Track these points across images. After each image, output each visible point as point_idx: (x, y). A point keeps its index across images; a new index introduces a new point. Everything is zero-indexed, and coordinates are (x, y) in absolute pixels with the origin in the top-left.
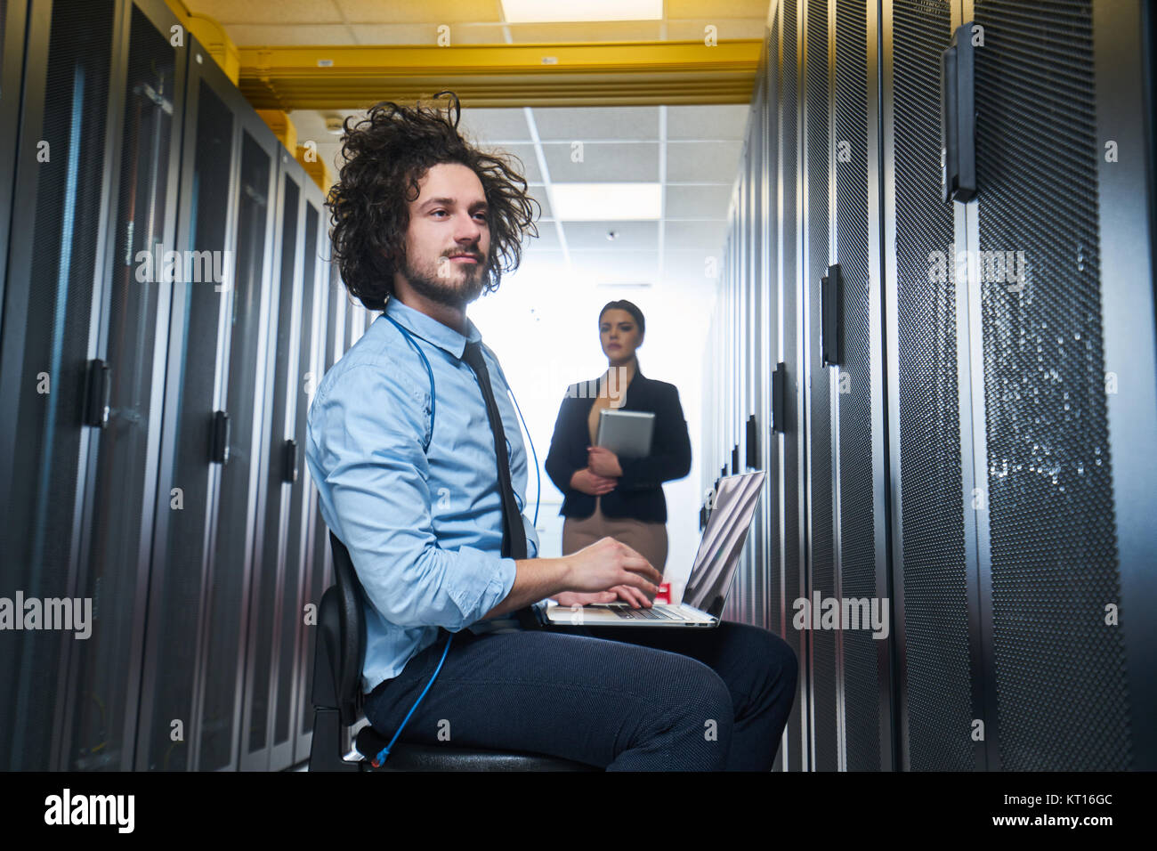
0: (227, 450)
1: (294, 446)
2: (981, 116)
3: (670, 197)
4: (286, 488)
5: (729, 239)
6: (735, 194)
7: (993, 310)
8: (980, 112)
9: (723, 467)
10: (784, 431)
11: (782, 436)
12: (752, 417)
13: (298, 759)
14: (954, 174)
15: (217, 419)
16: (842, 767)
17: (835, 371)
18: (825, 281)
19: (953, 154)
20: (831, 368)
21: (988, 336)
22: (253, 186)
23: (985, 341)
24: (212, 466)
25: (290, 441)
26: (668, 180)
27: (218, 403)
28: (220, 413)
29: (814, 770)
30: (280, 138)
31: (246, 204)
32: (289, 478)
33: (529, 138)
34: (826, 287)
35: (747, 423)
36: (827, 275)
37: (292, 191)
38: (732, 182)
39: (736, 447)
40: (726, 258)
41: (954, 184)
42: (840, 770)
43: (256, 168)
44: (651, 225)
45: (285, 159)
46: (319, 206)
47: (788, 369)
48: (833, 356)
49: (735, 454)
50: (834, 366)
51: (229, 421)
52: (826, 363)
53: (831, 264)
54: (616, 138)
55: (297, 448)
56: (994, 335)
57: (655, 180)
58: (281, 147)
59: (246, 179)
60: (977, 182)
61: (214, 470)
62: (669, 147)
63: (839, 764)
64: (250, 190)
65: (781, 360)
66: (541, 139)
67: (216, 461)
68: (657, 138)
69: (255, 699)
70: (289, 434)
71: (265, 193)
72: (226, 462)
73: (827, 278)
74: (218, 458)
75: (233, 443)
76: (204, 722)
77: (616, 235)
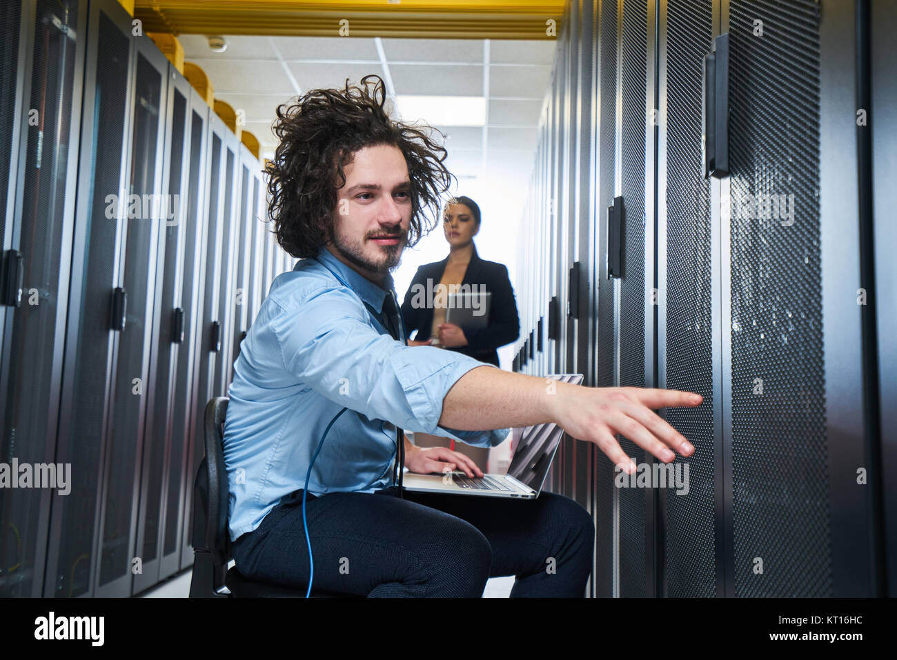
0: (124, 319)
1: (181, 313)
2: (733, 112)
3: (492, 108)
4: (174, 348)
5: (539, 148)
6: (544, 113)
7: (739, 273)
8: (732, 108)
9: (531, 332)
10: (578, 318)
11: (576, 321)
12: (554, 299)
13: (184, 565)
14: (711, 157)
15: (116, 295)
16: (616, 594)
17: (617, 282)
18: (612, 210)
19: (711, 141)
20: (615, 280)
21: (735, 292)
22: (146, 99)
23: (733, 296)
24: (111, 333)
25: (178, 309)
26: (491, 94)
27: (117, 281)
28: (118, 289)
29: (595, 597)
30: (169, 57)
31: (140, 113)
32: (177, 340)
33: (378, 59)
34: (612, 215)
35: (550, 303)
36: (613, 205)
37: (180, 102)
38: (543, 97)
39: (541, 318)
40: (536, 162)
41: (711, 165)
42: (614, 597)
43: (149, 83)
44: (477, 130)
45: (174, 76)
46: (202, 114)
47: (583, 268)
48: (617, 272)
49: (540, 324)
50: (617, 278)
51: (126, 295)
52: (611, 276)
53: (616, 197)
54: (449, 60)
55: (184, 315)
56: (740, 293)
57: (481, 95)
58: (170, 66)
59: (140, 92)
60: (729, 165)
61: (113, 336)
62: (492, 69)
63: (614, 592)
64: (143, 102)
65: (577, 260)
66: (388, 59)
67: (115, 329)
68: (482, 60)
69: (148, 518)
70: (177, 303)
71: (156, 103)
72: (124, 329)
73: (612, 207)
74: (116, 325)
75: (130, 311)
76: (105, 540)
77: (449, 137)
